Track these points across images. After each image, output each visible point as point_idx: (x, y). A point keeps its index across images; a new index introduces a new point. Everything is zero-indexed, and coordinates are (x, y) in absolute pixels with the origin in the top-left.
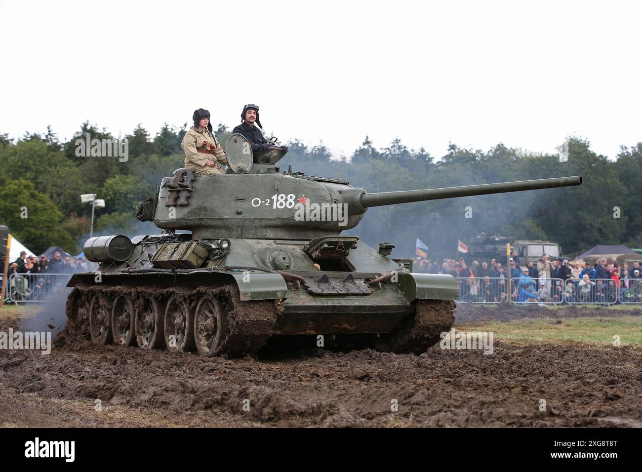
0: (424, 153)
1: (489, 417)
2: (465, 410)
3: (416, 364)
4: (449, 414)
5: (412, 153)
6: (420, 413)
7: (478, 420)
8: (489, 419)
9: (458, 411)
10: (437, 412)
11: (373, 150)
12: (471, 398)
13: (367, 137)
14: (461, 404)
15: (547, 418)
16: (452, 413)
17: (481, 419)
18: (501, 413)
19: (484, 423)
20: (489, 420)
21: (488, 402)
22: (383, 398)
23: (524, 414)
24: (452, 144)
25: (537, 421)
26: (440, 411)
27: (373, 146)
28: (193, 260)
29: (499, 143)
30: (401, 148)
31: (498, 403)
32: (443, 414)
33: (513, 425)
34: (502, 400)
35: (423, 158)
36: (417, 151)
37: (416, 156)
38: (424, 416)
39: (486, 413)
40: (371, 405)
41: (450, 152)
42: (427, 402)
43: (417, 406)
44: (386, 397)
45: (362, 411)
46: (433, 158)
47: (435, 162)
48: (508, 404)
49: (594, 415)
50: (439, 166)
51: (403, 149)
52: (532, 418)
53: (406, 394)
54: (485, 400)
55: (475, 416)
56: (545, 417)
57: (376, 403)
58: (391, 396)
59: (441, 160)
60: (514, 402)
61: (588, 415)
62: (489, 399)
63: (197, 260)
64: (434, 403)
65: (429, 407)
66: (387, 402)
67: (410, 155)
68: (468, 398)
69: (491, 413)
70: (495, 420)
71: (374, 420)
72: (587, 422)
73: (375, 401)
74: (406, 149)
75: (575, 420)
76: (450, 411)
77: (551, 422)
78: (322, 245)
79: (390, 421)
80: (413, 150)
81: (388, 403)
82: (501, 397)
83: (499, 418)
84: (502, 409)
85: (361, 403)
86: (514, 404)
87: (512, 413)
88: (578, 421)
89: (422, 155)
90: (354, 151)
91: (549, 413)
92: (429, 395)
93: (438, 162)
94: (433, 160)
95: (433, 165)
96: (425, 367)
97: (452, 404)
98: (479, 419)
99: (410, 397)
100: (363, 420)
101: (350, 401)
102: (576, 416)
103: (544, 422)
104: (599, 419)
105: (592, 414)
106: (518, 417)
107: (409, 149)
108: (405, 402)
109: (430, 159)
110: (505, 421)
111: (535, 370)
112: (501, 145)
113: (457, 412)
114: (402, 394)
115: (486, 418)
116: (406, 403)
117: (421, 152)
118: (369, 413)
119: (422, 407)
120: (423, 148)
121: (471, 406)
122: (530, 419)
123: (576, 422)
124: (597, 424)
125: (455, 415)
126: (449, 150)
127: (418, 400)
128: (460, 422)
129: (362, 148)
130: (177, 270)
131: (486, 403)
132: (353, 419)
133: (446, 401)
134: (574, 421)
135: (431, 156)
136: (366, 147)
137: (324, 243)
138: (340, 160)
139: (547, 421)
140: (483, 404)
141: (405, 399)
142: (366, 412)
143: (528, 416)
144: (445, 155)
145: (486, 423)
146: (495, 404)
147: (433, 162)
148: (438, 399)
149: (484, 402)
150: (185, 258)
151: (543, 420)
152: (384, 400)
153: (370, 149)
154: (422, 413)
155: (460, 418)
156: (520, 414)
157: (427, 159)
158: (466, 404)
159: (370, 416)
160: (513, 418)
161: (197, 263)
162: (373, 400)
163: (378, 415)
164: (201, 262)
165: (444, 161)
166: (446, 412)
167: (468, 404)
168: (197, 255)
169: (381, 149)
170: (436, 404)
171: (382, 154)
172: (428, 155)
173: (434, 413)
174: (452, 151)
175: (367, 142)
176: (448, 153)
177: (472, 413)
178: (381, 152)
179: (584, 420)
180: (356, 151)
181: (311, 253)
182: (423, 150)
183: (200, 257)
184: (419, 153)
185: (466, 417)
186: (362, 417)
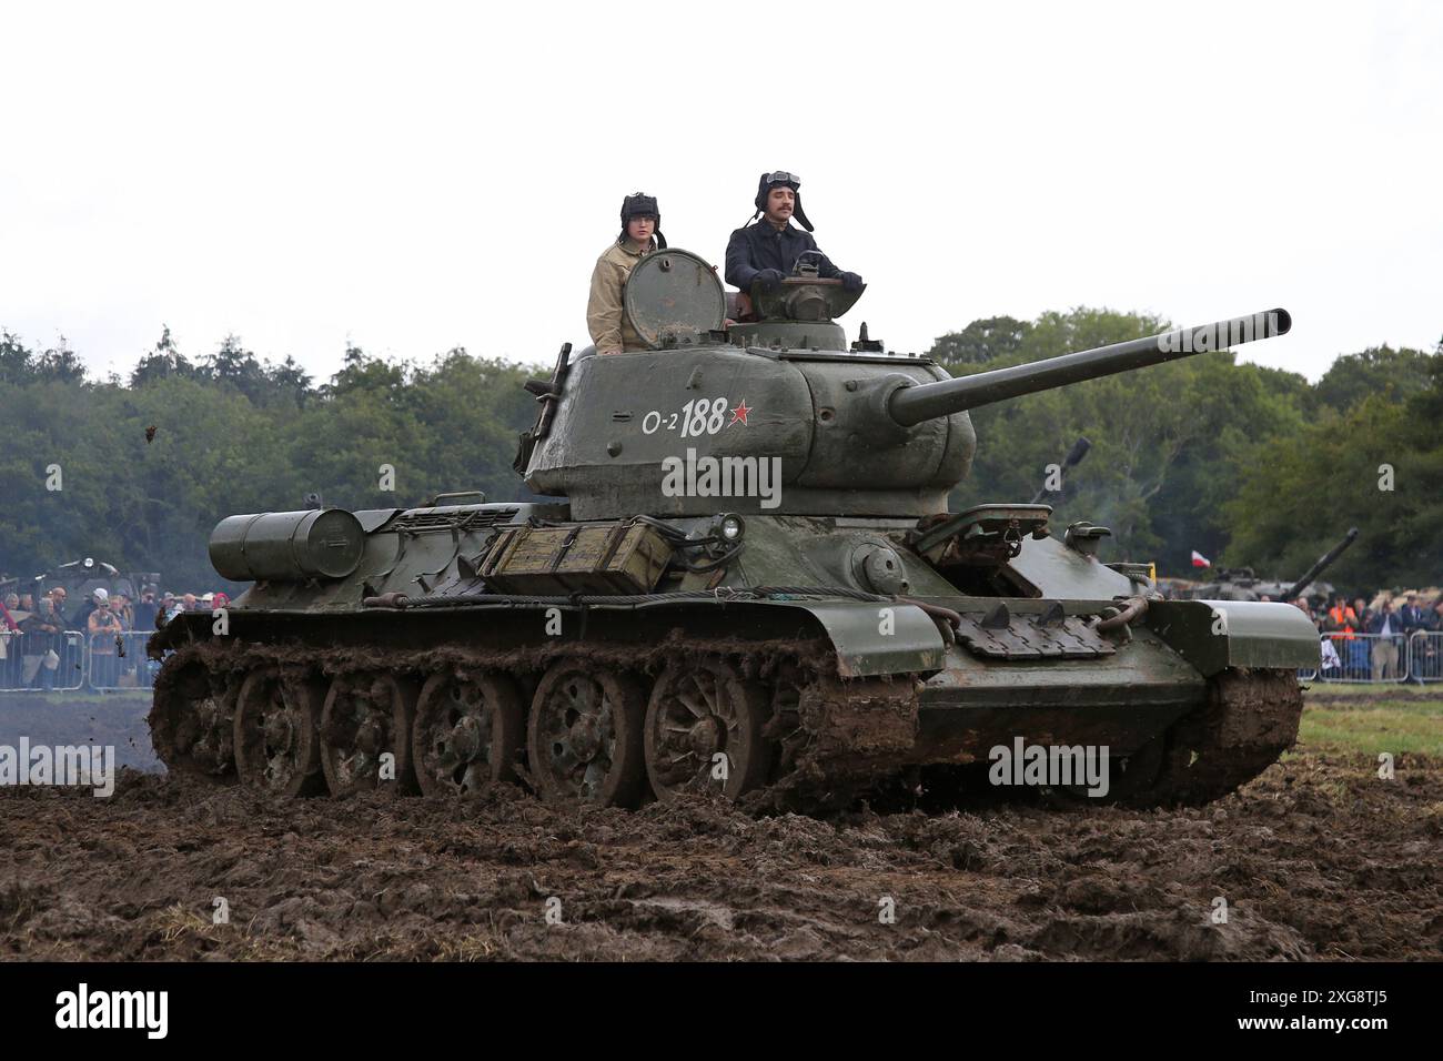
0: (293, 368)
1: (397, 903)
2: (346, 893)
3: (251, 807)
4: (309, 900)
5: (267, 366)
6: (245, 901)
7: (372, 912)
8: (396, 909)
9: (329, 893)
10: (283, 898)
11: (180, 359)
12: (360, 866)
13: (167, 331)
14: (339, 879)
15: (523, 904)
16: (316, 900)
17: (379, 910)
18: (422, 894)
19: (386, 919)
20: (397, 912)
21: (396, 873)
22: (166, 874)
23: (474, 895)
24: (352, 348)
25: (502, 911)
26: (289, 894)
27: (179, 351)
28: (637, 570)
29: (455, 347)
30: (241, 356)
31: (421, 876)
32: (295, 900)
33: (450, 920)
34: (428, 870)
35: (290, 378)
36: (278, 362)
37: (274, 373)
38: (253, 909)
39: (390, 897)
40: (138, 890)
41: (348, 364)
42: (263, 879)
43: (240, 889)
44: (172, 871)
45: (114, 900)
46: (311, 377)
47: (315, 385)
48: (441, 878)
49: (625, 895)
50: (326, 394)
51: (246, 358)
52: (489, 904)
53: (218, 862)
54: (391, 870)
55: (365, 904)
56: (519, 901)
57: (148, 885)
58: (182, 868)
59: (328, 383)
60: (455, 873)
61: (613, 895)
62: (399, 869)
63: (647, 571)
64: (279, 881)
65: (267, 890)
66: (174, 881)
67: (261, 371)
68: (354, 867)
69: (400, 896)
70: (410, 911)
71: (141, 920)
72: (610, 910)
73: (148, 880)
74: (252, 357)
75: (584, 905)
76: (312, 895)
77: (533, 911)
78: (968, 528)
79: (173, 917)
80: (267, 360)
81: (176, 883)
82: (426, 862)
83: (419, 905)
84: (426, 886)
85: (115, 885)
86: (454, 877)
87: (447, 894)
88: (591, 908)
89: (289, 371)
90: (138, 362)
91: (527, 893)
92: (267, 862)
93: (323, 387)
94: (312, 381)
95: (311, 393)
96: (272, 812)
97: (319, 881)
98: (375, 909)
99: (225, 868)
100: (113, 918)
101: (90, 882)
102: (587, 898)
103: (516, 913)
104: (637, 904)
105: (620, 892)
106: (459, 902)
107: (259, 358)
108: (214, 880)
109: (306, 381)
110: (431, 914)
111: (512, 812)
112: (459, 351)
113: (326, 896)
114: (207, 864)
115: (390, 908)
116: (217, 883)
117: (287, 366)
118: (131, 905)
119: (252, 890)
120: (290, 357)
121: (360, 883)
122: (486, 906)
123: (586, 911)
124: (631, 913)
125: (323, 902)
126: (346, 360)
127: (243, 875)
128: (331, 918)
129: (154, 356)
130: (586, 598)
131: (393, 876)
132: (91, 917)
133: (305, 875)
134: (582, 908)
135: (306, 374)
136: (164, 352)
137: (974, 523)
138: (106, 380)
139: (522, 909)
140: (386, 878)
141: (215, 874)
142: (122, 903)
143: (482, 899)
144: (338, 372)
145: (390, 917)
146: (413, 878)
147: (310, 387)
148: (288, 870)
149: (389, 873)
150: (614, 565)
151: (515, 909)
152: (167, 877)
153: (174, 359)
154: (249, 902)
155: (331, 908)
156: (465, 897)
157: (299, 381)
158: (348, 881)
159: (132, 912)
160: (449, 905)
161: (648, 579)
162: (143, 877)
163: (150, 908)
164: (655, 575)
165: (336, 384)
166: (301, 896)
167: (353, 880)
168: (648, 558)
169: (197, 358)
170: (282, 883)
171: (199, 369)
172: (302, 371)
173: (275, 901)
174: (354, 361)
175: (165, 343)
176: (344, 366)
177: (359, 896)
178: (196, 364)
179: (603, 905)
180: (142, 362)
181: (927, 550)
182: (290, 362)
183: (654, 562)
184: (283, 367)
185: (346, 905)
186: (113, 914)
